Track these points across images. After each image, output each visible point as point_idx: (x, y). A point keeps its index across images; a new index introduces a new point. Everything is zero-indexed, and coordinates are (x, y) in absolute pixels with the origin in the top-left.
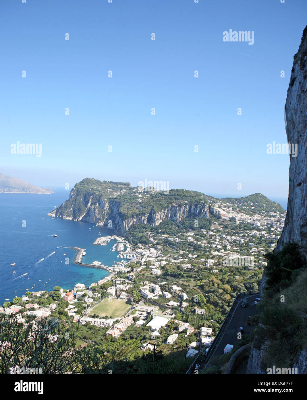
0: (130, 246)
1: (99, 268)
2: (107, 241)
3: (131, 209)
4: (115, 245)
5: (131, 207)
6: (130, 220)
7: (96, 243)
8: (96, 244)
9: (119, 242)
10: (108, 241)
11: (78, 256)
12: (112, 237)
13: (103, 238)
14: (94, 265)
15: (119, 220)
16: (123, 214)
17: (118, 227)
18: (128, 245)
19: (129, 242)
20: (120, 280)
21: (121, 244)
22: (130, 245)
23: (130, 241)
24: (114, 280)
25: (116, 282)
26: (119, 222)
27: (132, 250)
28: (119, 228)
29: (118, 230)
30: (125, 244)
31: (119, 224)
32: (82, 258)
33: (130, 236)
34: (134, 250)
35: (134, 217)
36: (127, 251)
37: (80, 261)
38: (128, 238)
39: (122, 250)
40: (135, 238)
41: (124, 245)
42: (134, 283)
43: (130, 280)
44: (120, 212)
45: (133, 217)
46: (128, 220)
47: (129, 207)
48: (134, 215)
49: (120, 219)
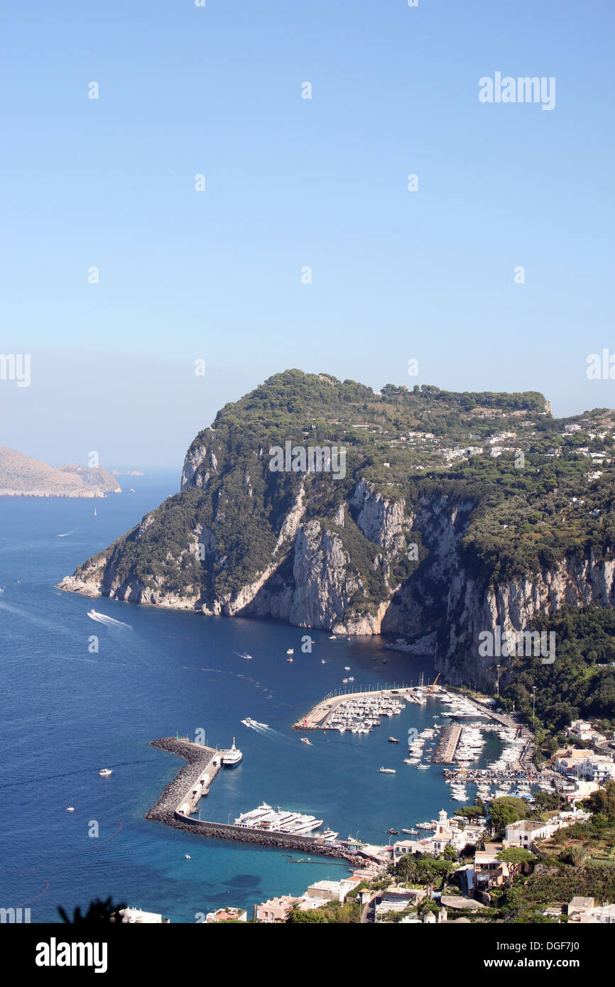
0: (522, 741)
1: (300, 850)
2: (381, 712)
3: (541, 524)
4: (429, 734)
5: (539, 514)
6: (528, 587)
7: (311, 720)
8: (311, 725)
9: (456, 719)
10: (390, 714)
11: (184, 780)
12: (420, 695)
13: (359, 696)
14: (271, 830)
15: (464, 589)
16: (490, 554)
17: (458, 634)
18: (509, 733)
19: (522, 719)
20: (410, 897)
21: (468, 729)
22: (526, 731)
23: (525, 708)
24: (367, 899)
25: (378, 907)
26: (461, 604)
27: (533, 760)
28: (462, 638)
29: (456, 651)
30: (489, 728)
31: (464, 615)
32: (203, 796)
33: (524, 682)
34: (547, 755)
35: (556, 569)
36: (499, 766)
37: (185, 808)
38: (513, 694)
39: (472, 757)
40: (554, 694)
41: (483, 732)
42: (496, 911)
43: (477, 896)
44: (472, 544)
45: (546, 564)
46: (516, 584)
47: (530, 511)
48: (556, 552)
49: (470, 585)
